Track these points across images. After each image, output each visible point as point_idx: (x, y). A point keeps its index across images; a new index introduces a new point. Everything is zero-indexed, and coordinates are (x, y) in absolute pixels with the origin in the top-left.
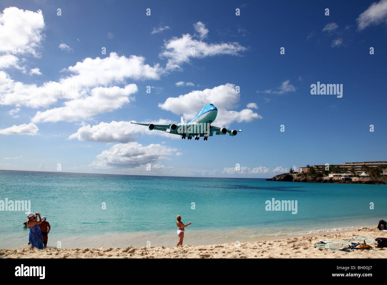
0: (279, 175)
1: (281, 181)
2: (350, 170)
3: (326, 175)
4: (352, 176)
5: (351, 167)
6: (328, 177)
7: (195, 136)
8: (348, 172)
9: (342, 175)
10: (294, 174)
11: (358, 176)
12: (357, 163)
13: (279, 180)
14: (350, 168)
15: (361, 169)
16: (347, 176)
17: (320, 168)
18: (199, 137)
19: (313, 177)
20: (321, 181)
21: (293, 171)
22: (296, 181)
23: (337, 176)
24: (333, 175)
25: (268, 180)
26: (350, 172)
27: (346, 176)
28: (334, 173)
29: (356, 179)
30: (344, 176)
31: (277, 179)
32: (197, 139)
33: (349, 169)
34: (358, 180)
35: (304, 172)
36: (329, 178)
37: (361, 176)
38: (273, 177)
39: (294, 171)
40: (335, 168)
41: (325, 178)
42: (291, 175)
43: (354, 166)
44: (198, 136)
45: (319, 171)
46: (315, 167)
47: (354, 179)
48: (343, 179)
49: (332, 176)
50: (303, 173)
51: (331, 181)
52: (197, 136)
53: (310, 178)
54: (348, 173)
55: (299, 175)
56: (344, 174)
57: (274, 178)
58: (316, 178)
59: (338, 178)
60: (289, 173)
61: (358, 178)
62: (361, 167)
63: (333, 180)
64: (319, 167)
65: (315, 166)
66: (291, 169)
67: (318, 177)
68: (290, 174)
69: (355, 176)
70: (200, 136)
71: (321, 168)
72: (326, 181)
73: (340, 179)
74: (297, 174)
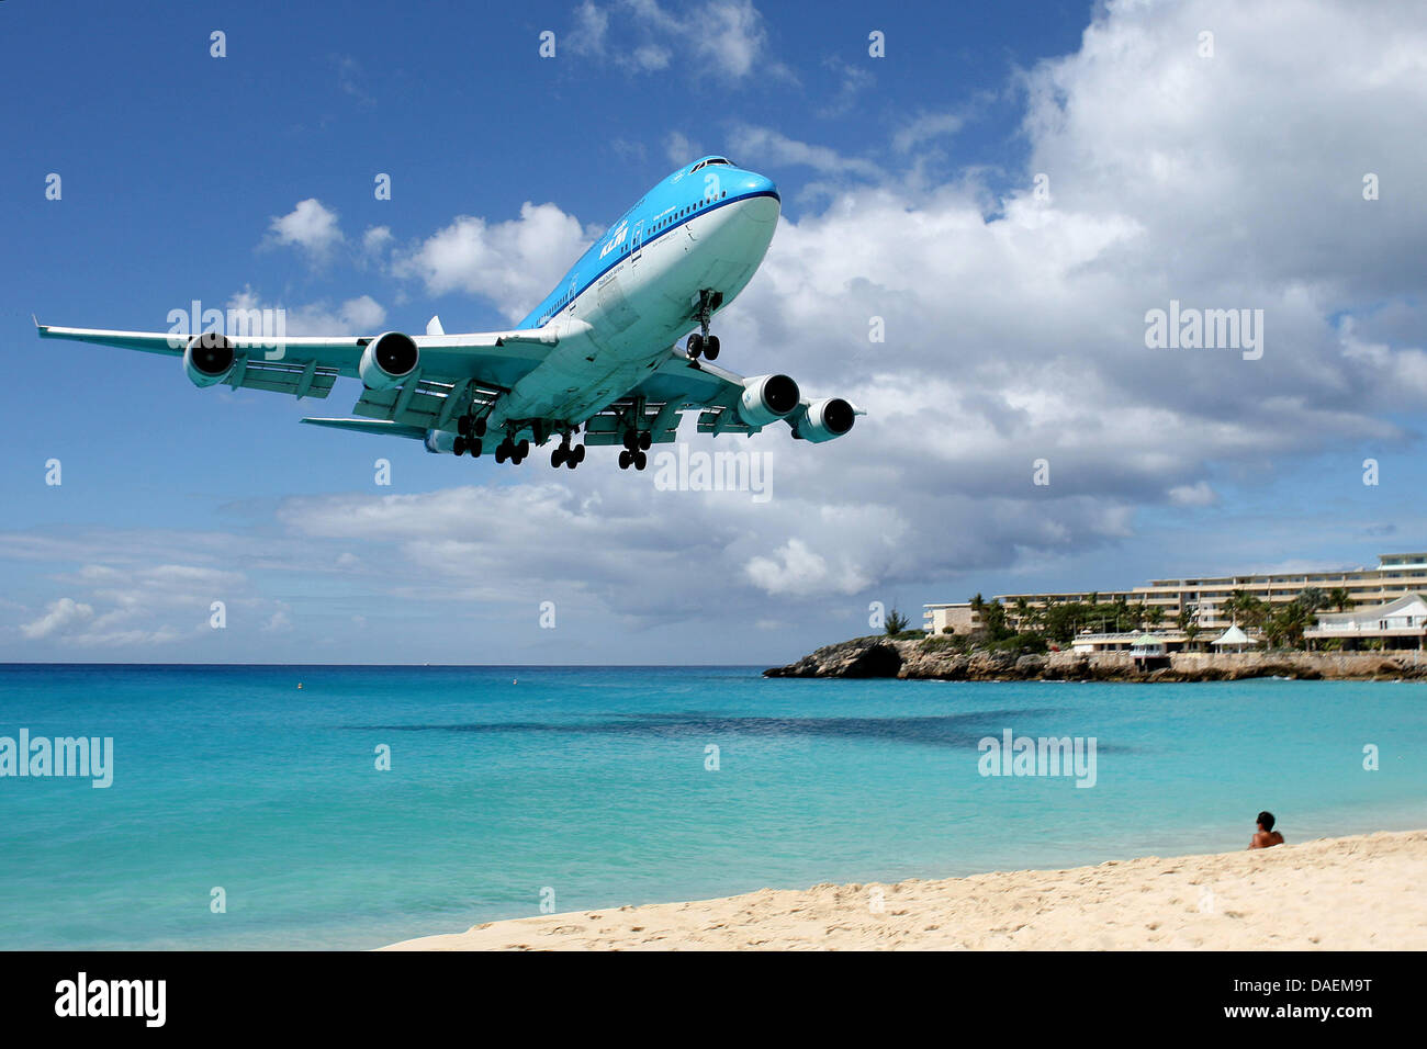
0: (828, 648)
1: (842, 676)
2: (1173, 619)
3: (1064, 641)
4: (1177, 647)
5: (1177, 601)
6: (1068, 653)
7: (555, 441)
8: (1165, 625)
9: (1135, 641)
10: (908, 643)
11: (1210, 648)
12: (1206, 582)
13: (831, 674)
14: (1176, 607)
15: (1223, 612)
16: (1158, 647)
17: (1032, 608)
18: (580, 449)
19: (1000, 652)
20: (1032, 673)
21: (903, 625)
22: (913, 675)
23: (1112, 647)
24: (1096, 645)
25: (774, 673)
26: (1172, 625)
27: (1151, 648)
28: (1095, 631)
29: (1195, 660)
30: (1143, 648)
31: (822, 668)
32: (568, 457)
33: (1168, 613)
34: (1205, 667)
35: (958, 632)
36: (1075, 658)
37: (1218, 645)
38: (800, 660)
39: (908, 628)
40: (1104, 609)
41: (1056, 659)
42: (892, 645)
43: (1193, 595)
44: (576, 440)
45: (1026, 623)
46: (1011, 605)
47: (1184, 661)
48: (1138, 661)
49: (1089, 649)
50: (948, 636)
51: (1083, 672)
52: (567, 439)
53: (983, 659)
54: (1164, 630)
55: (931, 646)
56: (1147, 639)
57: (807, 661)
58: (1011, 661)
59: (1118, 660)
60: (880, 638)
61: (1207, 655)
62: (1223, 600)
63: (1092, 666)
64: (1029, 605)
65: (1009, 599)
66: (895, 617)
67: (1024, 653)
68: (885, 643)
69: (1193, 646)
70: (588, 441)
71: (1039, 611)
72: (1057, 674)
73: (1122, 662)
74: (921, 641)
